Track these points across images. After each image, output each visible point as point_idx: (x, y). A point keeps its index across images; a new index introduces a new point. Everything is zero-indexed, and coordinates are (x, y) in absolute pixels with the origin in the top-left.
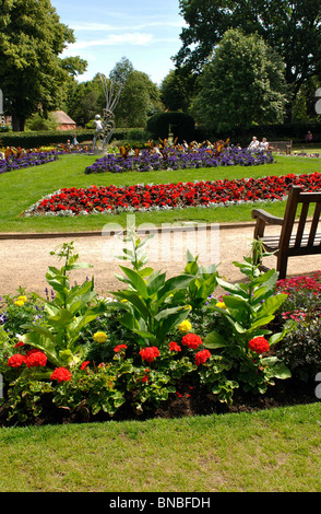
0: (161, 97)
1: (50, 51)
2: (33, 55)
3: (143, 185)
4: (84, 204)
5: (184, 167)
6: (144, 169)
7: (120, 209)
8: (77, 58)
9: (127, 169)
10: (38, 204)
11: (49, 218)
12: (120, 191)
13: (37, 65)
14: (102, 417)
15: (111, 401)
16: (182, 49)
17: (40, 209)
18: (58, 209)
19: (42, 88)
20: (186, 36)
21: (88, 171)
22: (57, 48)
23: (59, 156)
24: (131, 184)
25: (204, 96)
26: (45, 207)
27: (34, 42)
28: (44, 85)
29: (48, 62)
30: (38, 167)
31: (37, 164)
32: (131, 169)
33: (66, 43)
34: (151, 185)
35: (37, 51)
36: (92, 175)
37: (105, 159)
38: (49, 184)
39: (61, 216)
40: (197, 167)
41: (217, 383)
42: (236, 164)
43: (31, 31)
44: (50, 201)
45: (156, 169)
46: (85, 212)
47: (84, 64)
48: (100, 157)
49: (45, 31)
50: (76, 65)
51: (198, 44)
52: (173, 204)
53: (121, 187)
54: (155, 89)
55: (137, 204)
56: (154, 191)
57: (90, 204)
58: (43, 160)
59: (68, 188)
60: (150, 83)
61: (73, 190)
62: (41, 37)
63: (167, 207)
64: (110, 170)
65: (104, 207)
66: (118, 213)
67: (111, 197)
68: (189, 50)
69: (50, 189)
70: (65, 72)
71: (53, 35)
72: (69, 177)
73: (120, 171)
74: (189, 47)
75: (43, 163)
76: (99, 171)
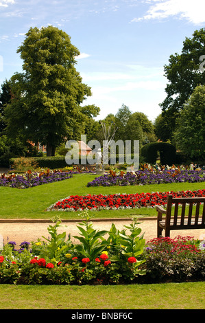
0: (154, 130)
1: (74, 102)
2: (62, 105)
3: (119, 194)
4: (81, 205)
5: (150, 183)
6: (124, 184)
7: (101, 208)
8: (93, 106)
9: (113, 184)
10: (55, 204)
11: (60, 212)
12: (104, 198)
13: (65, 111)
14: (65, 283)
15: (69, 278)
16: (167, 98)
17: (55, 207)
18: (66, 208)
19: (67, 127)
20: (169, 90)
21: (89, 185)
22: (79, 100)
23: (73, 175)
24: (112, 194)
25: (182, 132)
26: (59, 206)
27: (64, 96)
28: (69, 125)
29: (72, 109)
30: (59, 182)
31: (59, 180)
32: (115, 184)
33: (85, 96)
34: (124, 194)
35: (65, 102)
36: (91, 188)
37: (101, 178)
38: (63, 193)
39: (67, 211)
40: (159, 183)
41: (113, 274)
42: (185, 181)
43: (62, 89)
44: (62, 203)
45: (132, 184)
46: (81, 209)
47: (98, 110)
48: (98, 176)
49: (72, 89)
50: (92, 110)
51: (178, 95)
52: (132, 206)
53: (106, 195)
54: (150, 124)
55: (112, 205)
56: (124, 198)
57: (84, 205)
58: (63, 178)
59: (74, 195)
60: (147, 120)
61: (76, 197)
62: (69, 93)
63: (128, 207)
64: (103, 185)
65: (92, 206)
66: (100, 210)
67: (97, 201)
68: (172, 99)
69: (64, 196)
70: (84, 115)
71: (77, 91)
72: (77, 189)
73: (109, 185)
74: (172, 97)
75: (63, 179)
76: (96, 186)
